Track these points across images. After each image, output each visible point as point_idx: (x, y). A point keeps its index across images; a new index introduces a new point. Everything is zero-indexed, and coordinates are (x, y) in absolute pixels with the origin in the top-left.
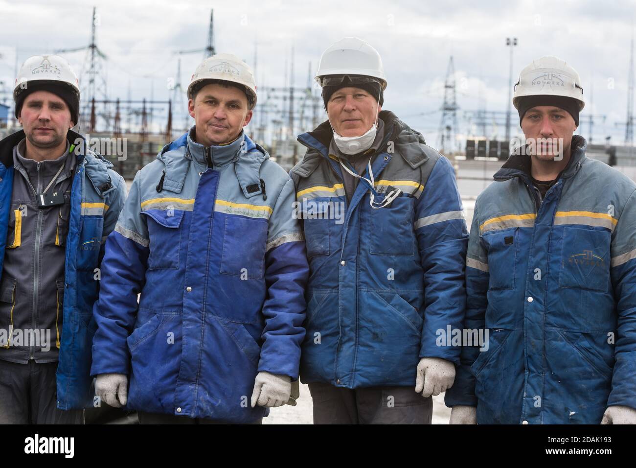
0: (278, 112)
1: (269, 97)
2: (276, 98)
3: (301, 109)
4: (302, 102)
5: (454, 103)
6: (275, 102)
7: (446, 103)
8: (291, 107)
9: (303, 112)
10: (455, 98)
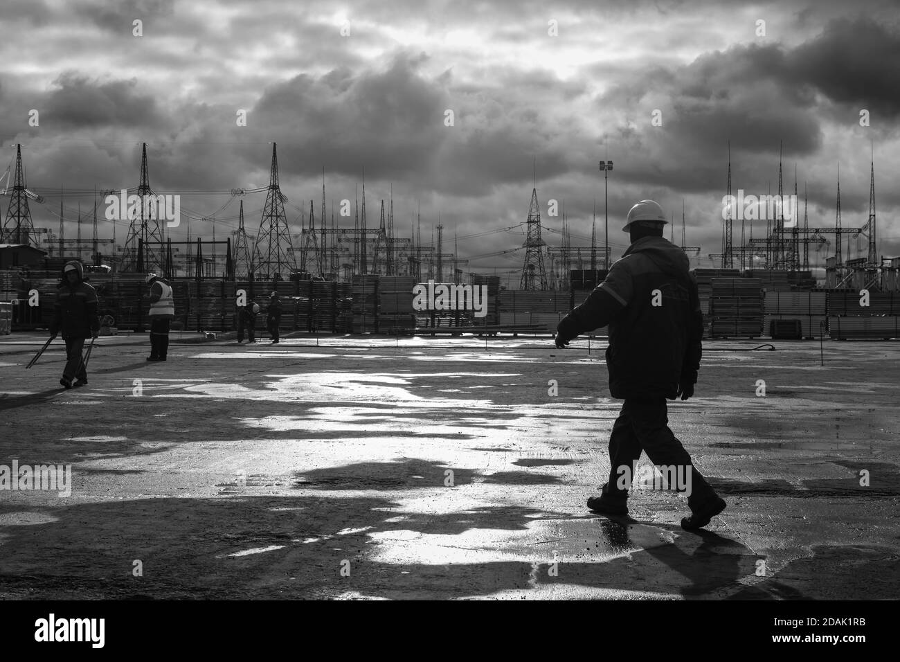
0: (350, 255)
1: (339, 240)
2: (348, 240)
3: (374, 253)
4: (374, 245)
5: (539, 239)
6: (345, 245)
7: (529, 239)
8: (364, 250)
9: (377, 255)
10: (539, 233)
